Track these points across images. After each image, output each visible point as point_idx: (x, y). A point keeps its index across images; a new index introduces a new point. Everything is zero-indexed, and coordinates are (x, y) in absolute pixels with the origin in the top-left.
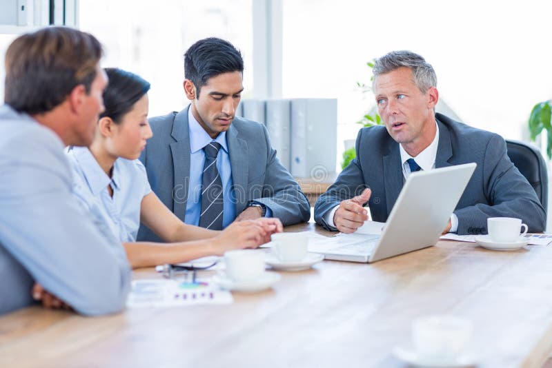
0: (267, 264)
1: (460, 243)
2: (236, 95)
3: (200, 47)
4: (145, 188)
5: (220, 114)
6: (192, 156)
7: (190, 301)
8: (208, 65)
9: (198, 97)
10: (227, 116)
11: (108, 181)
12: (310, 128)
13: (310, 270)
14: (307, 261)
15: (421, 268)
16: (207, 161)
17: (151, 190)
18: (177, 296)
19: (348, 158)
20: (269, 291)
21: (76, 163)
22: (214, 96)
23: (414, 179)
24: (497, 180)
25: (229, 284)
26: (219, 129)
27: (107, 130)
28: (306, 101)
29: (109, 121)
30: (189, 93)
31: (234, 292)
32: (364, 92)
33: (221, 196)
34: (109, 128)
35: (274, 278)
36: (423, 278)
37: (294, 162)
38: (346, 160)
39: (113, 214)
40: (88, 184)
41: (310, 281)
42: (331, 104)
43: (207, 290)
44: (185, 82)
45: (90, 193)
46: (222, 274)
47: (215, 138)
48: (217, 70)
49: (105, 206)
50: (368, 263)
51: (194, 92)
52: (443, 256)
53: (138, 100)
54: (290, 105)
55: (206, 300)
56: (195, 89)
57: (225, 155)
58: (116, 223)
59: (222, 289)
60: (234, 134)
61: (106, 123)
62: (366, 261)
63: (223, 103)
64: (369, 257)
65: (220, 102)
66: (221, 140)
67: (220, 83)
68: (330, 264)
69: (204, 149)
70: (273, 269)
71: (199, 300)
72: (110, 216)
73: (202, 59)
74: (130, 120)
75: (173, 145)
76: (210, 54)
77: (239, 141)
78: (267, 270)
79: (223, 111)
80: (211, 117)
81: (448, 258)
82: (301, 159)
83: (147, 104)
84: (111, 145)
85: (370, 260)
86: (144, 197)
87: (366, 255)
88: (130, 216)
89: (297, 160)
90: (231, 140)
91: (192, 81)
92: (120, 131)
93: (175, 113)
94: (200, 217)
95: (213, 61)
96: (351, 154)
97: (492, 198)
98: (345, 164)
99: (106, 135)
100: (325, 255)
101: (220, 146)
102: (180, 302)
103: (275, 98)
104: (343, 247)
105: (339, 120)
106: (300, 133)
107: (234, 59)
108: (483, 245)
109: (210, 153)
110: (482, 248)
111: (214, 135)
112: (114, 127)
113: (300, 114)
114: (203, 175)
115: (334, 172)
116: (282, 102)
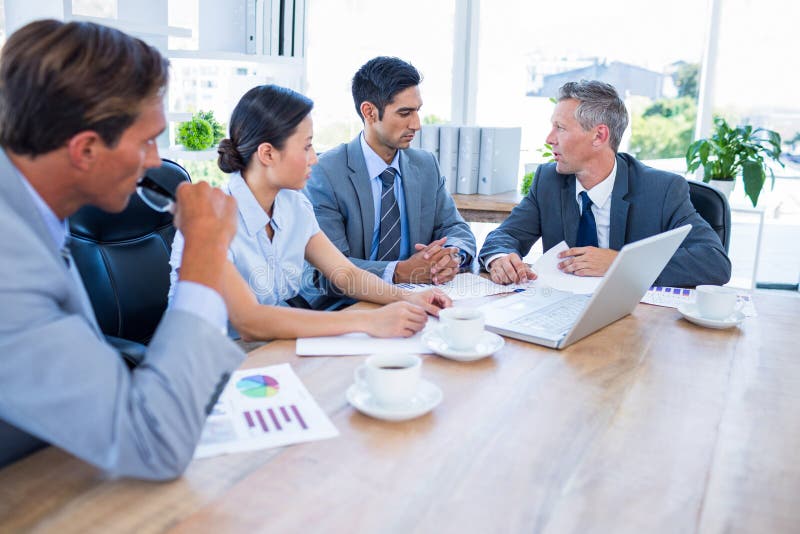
4: (312, 226)
5: (407, 131)
9: (380, 120)
11: (268, 219)
12: (497, 153)
16: (385, 187)
17: (319, 229)
22: (403, 112)
27: (268, 158)
28: (494, 130)
29: (269, 147)
30: (369, 116)
34: (270, 155)
37: (481, 182)
39: (269, 258)
40: (244, 222)
42: (516, 133)
45: (246, 234)
47: (390, 163)
50: (557, 349)
51: (375, 114)
53: (301, 120)
54: (481, 131)
56: (376, 110)
61: (266, 149)
62: (555, 346)
63: (409, 119)
64: (559, 342)
65: (407, 118)
66: (395, 165)
67: (407, 97)
69: (380, 176)
72: (266, 260)
74: (293, 143)
77: (410, 166)
79: (410, 127)
82: (487, 179)
83: (311, 125)
84: (273, 175)
86: (311, 238)
88: (292, 259)
89: (484, 180)
90: (404, 165)
91: (373, 103)
92: (282, 157)
93: (345, 145)
99: (267, 164)
101: (395, 171)
103: (469, 125)
105: (523, 146)
106: (488, 156)
109: (387, 179)
112: (275, 154)
113: (488, 141)
116: (473, 129)
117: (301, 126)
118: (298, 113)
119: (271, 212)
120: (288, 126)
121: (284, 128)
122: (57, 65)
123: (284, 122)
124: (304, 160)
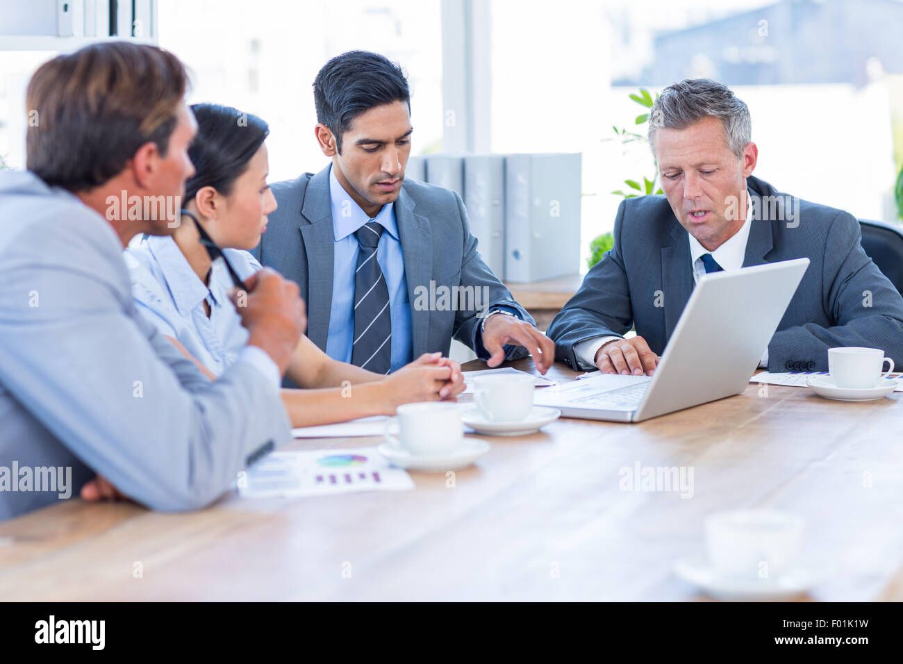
0: (467, 424)
1: (783, 390)
2: (402, 141)
3: (334, 69)
5: (378, 174)
6: (337, 246)
7: (342, 487)
8: (348, 96)
9: (340, 151)
10: (391, 176)
11: (204, 293)
12: (537, 202)
13: (537, 434)
14: (532, 419)
15: (719, 431)
16: (362, 254)
18: (320, 479)
19: (599, 250)
20: (469, 469)
21: (153, 260)
22: (365, 146)
23: (707, 284)
24: (843, 286)
25: (404, 457)
26: (381, 199)
27: (209, 208)
28: (530, 159)
29: (212, 192)
30: (325, 146)
31: (411, 471)
32: (625, 142)
33: (388, 311)
34: (212, 203)
35: (477, 448)
36: (723, 447)
37: (510, 257)
38: (596, 254)
39: (211, 347)
40: (172, 296)
41: (537, 453)
42: (572, 163)
43: (367, 468)
44: (317, 129)
45: (175, 311)
46: (393, 441)
47: (373, 215)
48: (364, 102)
49: (199, 333)
50: (632, 423)
51: (333, 143)
52: (755, 411)
53: (253, 153)
54: (504, 163)
55: (369, 484)
56: (334, 138)
57: (392, 244)
58: (217, 361)
59: (392, 466)
60: (407, 207)
61: (208, 195)
62: (629, 418)
63: (380, 157)
64: (633, 412)
65: (376, 155)
66: (385, 219)
67: (371, 123)
68: (569, 424)
69: (355, 234)
70: (477, 433)
71: (358, 485)
72: (208, 349)
73: (338, 88)
74: (244, 186)
75: (305, 229)
76: (349, 79)
77: (416, 218)
78: (467, 434)
79: (382, 169)
80: (365, 181)
81: (763, 414)
82: (522, 253)
83: (266, 158)
85: (636, 418)
87: (629, 409)
89: (516, 254)
90: (402, 218)
91: (328, 127)
92: (229, 206)
93: (309, 175)
94: (353, 346)
95: (355, 90)
96: (604, 244)
97: (836, 316)
98: (595, 261)
99: (208, 215)
100: (561, 409)
101: (382, 230)
102: (326, 488)
103: (479, 151)
104: (592, 397)
105: (585, 189)
106: (520, 210)
107: (388, 83)
108: (819, 393)
109: (366, 240)
110: (819, 397)
111: (372, 210)
112: (219, 202)
113: (520, 179)
114: (355, 276)
115: (577, 274)
116: (491, 159)
117: (255, 160)
118: (250, 142)
119: (207, 281)
120: (238, 162)
121: (233, 165)
122: (104, 90)
123: (231, 157)
124: (258, 208)
